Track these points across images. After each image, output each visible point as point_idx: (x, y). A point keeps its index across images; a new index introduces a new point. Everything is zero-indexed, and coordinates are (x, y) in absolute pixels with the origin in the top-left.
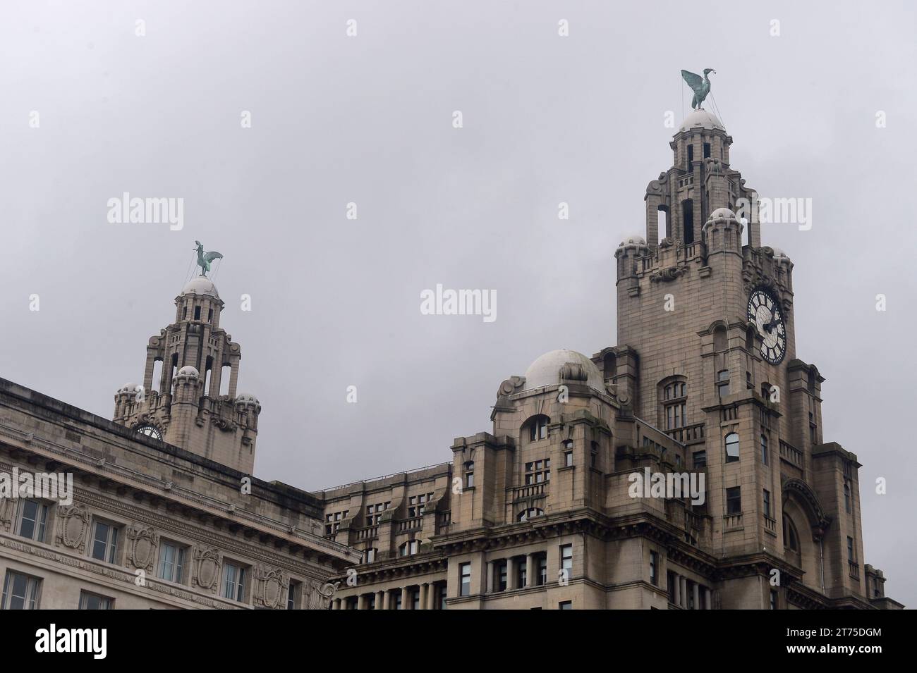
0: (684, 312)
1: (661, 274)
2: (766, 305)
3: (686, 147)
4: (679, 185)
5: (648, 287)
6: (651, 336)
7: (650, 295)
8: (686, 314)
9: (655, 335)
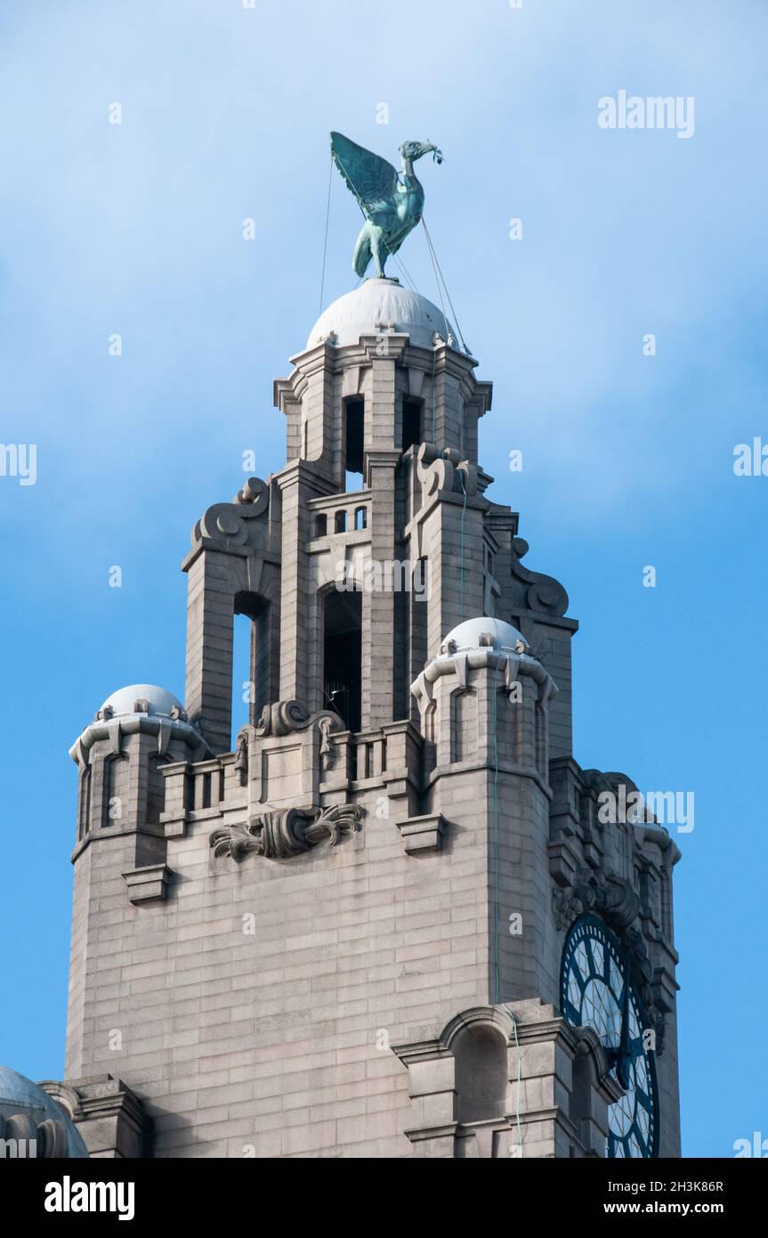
0: (338, 972)
1: (256, 829)
2: (606, 980)
3: (340, 402)
4: (314, 527)
5: (204, 871)
6: (206, 1050)
7: (207, 900)
8: (344, 980)
9: (221, 1048)
